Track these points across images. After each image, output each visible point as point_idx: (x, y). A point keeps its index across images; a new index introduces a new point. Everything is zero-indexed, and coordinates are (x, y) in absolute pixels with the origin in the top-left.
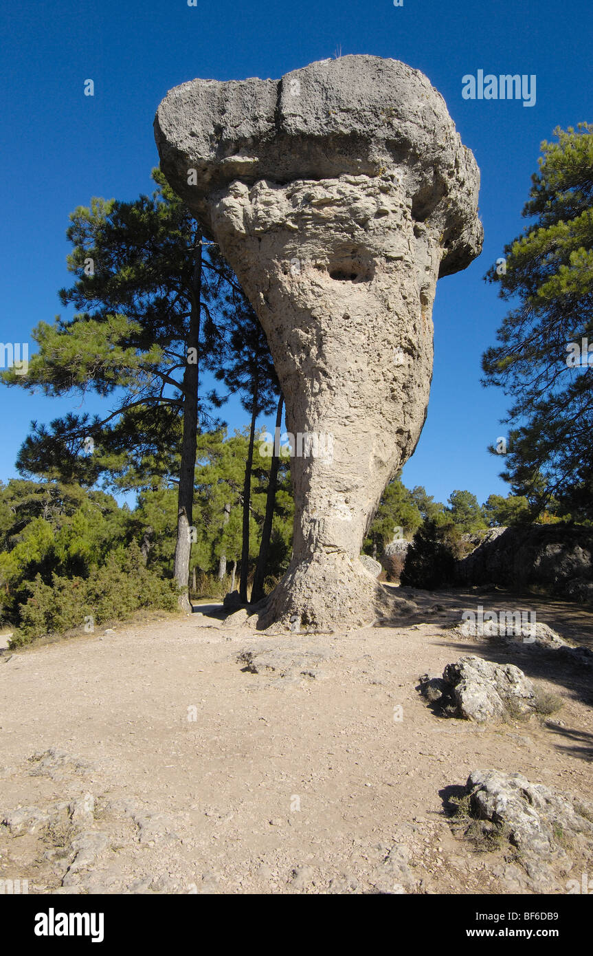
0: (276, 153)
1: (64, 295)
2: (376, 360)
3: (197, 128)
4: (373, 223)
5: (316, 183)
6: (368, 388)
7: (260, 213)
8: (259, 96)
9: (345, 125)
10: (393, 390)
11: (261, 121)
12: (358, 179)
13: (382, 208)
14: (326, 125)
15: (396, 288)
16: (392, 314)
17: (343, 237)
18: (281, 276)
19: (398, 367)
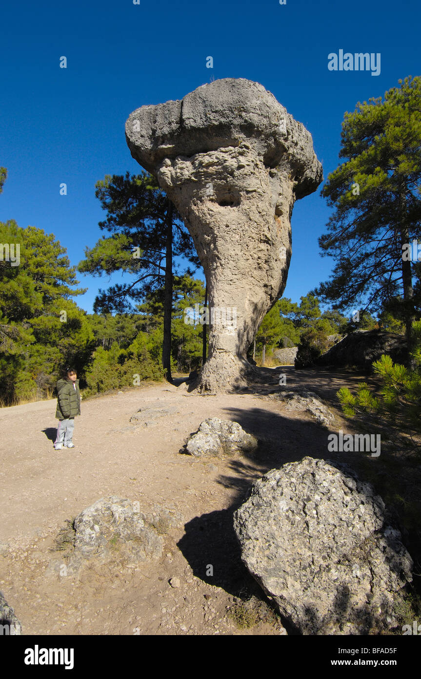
0: (183, 140)
1: (101, 225)
2: (246, 248)
3: (144, 133)
4: (236, 173)
5: (205, 154)
6: (242, 263)
7: (178, 174)
8: (172, 111)
9: (216, 120)
10: (259, 264)
11: (173, 124)
12: (227, 149)
13: (240, 164)
14: (205, 121)
15: (254, 208)
16: (253, 222)
17: (222, 182)
18: (194, 207)
19: (260, 251)
